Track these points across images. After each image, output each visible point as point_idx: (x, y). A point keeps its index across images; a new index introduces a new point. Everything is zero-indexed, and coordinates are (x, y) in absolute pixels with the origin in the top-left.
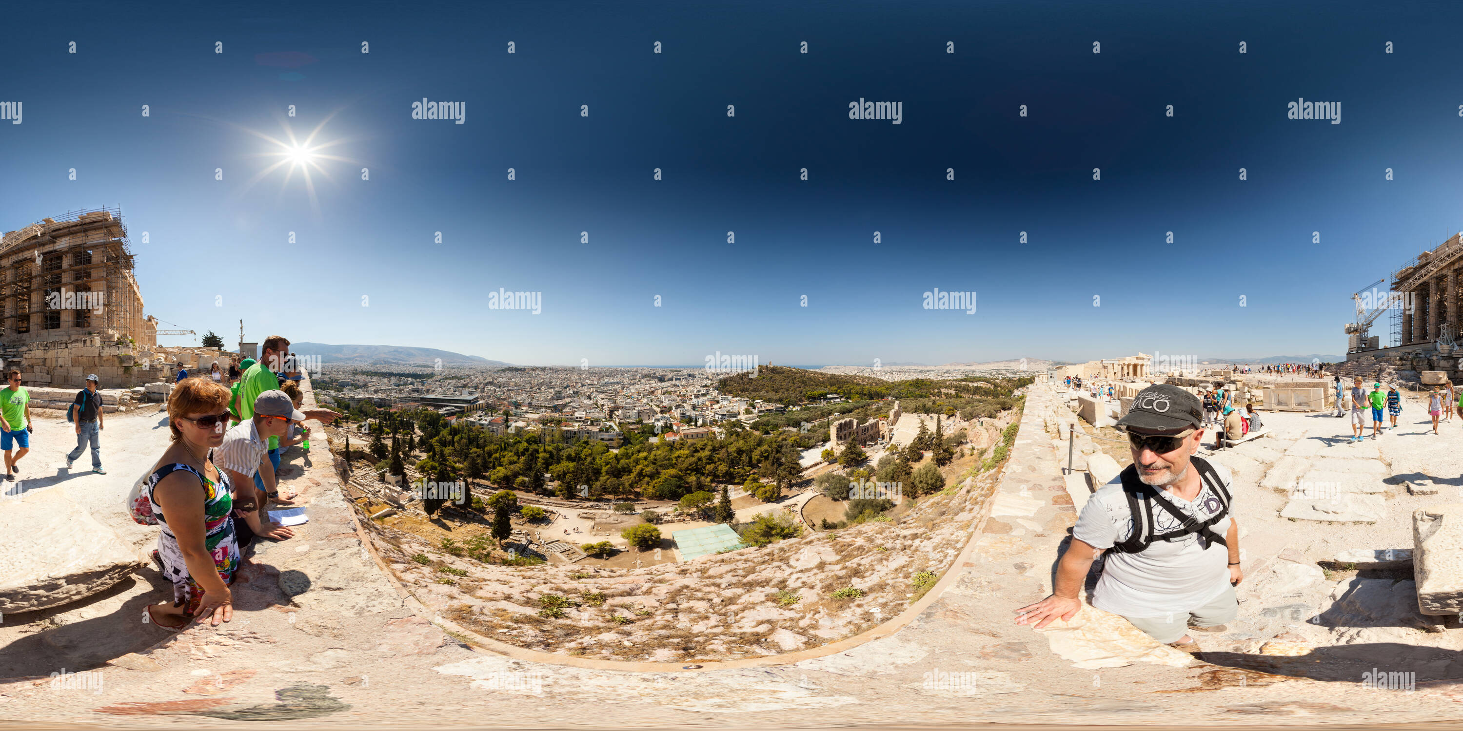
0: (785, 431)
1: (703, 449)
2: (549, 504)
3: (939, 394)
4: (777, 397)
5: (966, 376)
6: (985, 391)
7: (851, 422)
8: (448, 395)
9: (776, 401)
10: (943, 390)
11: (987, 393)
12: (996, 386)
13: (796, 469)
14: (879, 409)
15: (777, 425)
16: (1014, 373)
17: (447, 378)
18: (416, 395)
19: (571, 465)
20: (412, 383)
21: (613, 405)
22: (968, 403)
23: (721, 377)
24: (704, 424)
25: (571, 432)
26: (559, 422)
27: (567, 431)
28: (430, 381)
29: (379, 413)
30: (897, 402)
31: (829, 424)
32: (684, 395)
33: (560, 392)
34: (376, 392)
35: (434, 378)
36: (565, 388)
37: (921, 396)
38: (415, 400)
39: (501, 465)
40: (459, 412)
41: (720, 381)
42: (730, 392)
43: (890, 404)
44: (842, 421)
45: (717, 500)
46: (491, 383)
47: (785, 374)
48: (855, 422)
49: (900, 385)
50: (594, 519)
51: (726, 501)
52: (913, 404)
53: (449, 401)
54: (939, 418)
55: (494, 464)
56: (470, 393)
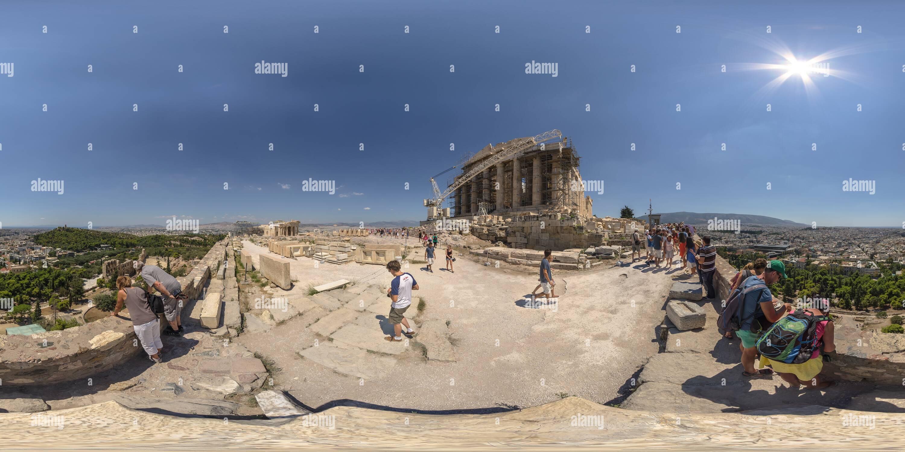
0: (74, 268)
1: (24, 279)
2: (836, 312)
3: (170, 244)
4: (70, 246)
5: (187, 233)
6: (198, 243)
7: (115, 262)
8: (772, 245)
9: (69, 249)
10: (172, 242)
11: (199, 244)
12: (205, 239)
13: (80, 292)
14: (132, 254)
15: (69, 264)
16: (217, 231)
17: (770, 234)
18: (751, 244)
19: (849, 288)
20: (749, 237)
21: (873, 251)
22: (188, 250)
23: (35, 234)
24: (25, 263)
25: (848, 268)
26: (840, 262)
27: (845, 267)
28: (760, 235)
29: (729, 255)
30: (144, 249)
31: (102, 263)
32: (12, 245)
33: (840, 243)
34: (727, 242)
35: (763, 234)
36: (844, 240)
37: (159, 246)
38: (751, 247)
39: (805, 288)
40: (779, 255)
41: (35, 236)
42: (41, 244)
43: (140, 251)
44: (110, 261)
45: (33, 309)
46: (798, 237)
47: (75, 232)
48: (118, 261)
49: (145, 239)
50: (863, 321)
51: (39, 311)
52: (153, 250)
53: (772, 248)
54: (168, 259)
55: (801, 288)
56: (785, 243)
